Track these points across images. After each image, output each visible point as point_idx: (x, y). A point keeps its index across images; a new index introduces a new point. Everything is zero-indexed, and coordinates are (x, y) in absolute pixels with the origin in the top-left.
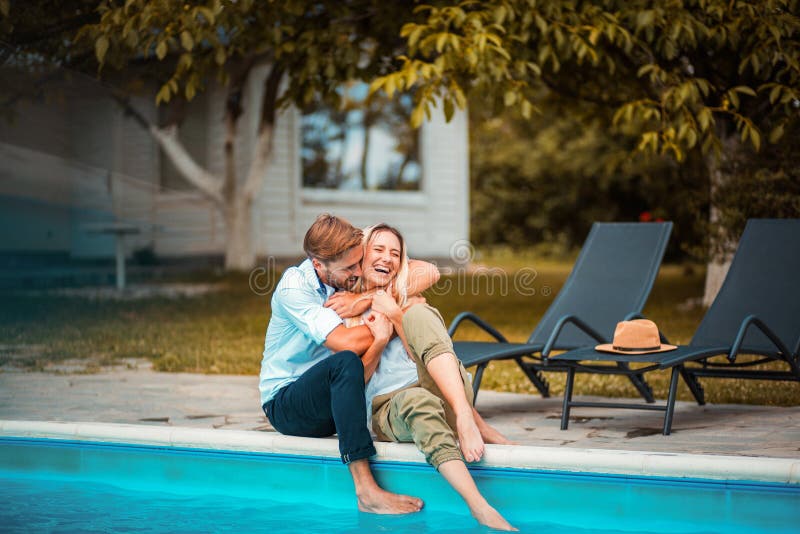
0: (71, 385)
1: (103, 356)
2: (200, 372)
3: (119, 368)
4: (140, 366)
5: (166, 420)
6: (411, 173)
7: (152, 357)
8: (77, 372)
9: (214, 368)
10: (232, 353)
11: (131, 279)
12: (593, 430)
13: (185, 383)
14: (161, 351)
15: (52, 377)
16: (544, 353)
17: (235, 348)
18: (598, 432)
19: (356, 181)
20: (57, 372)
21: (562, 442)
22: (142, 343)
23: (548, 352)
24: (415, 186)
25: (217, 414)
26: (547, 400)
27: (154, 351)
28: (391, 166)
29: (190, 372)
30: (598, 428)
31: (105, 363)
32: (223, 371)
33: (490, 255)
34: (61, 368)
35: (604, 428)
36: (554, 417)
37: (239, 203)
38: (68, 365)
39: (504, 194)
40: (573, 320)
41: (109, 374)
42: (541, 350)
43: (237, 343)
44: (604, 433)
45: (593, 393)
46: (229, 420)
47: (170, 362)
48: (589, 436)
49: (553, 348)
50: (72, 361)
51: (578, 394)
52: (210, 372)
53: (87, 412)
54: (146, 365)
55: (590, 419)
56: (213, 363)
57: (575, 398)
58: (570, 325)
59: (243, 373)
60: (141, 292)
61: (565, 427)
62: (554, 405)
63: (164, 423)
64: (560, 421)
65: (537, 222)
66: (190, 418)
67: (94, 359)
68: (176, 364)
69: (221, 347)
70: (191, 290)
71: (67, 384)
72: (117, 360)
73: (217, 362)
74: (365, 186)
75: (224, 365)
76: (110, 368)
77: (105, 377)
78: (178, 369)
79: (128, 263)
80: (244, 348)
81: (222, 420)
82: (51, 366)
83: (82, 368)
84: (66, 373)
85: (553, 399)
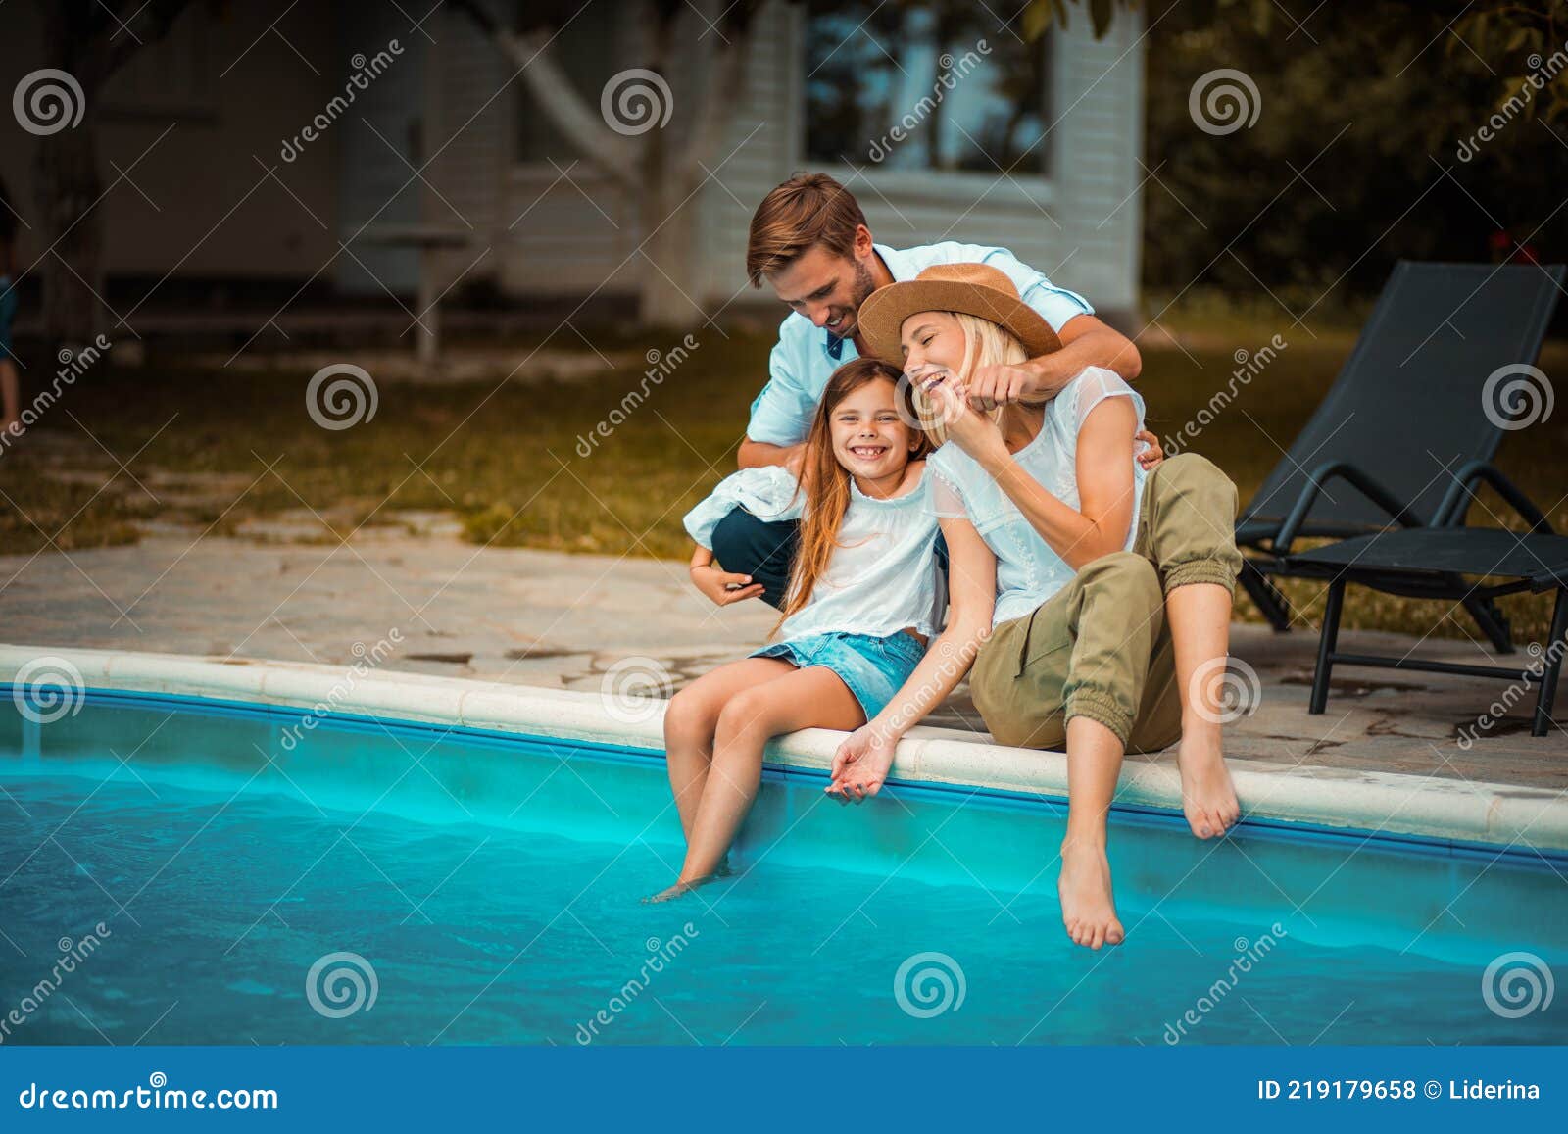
0: (285, 569)
1: (361, 505)
2: (557, 549)
3: (391, 533)
4: (436, 530)
5: (464, 659)
6: (1028, 136)
7: (464, 510)
8: (304, 541)
9: (587, 541)
10: (631, 508)
11: (449, 338)
12: (1379, 717)
13: (524, 573)
14: (483, 498)
15: (249, 550)
16: (1280, 542)
17: (641, 496)
18: (1391, 722)
19: (916, 151)
20: (261, 540)
21: (1311, 745)
22: (450, 477)
23: (1290, 541)
24: (1034, 165)
25: (576, 648)
26: (1284, 638)
27: (470, 499)
28: (991, 120)
29: (538, 547)
30: (1392, 713)
31: (364, 522)
32: (607, 549)
33: (1182, 305)
34: (270, 528)
35: (1403, 713)
36: (1296, 681)
37: (671, 190)
38: (290, 522)
39: (1214, 185)
40: (1344, 472)
41: (369, 548)
42: (1274, 537)
43: (643, 484)
44: (1404, 726)
45: (1381, 626)
46: (600, 665)
47: (498, 523)
48: (1371, 732)
49: (1299, 531)
50: (297, 515)
51: (1350, 626)
52: (575, 551)
53: (303, 634)
54: (449, 527)
55: (1373, 687)
56: (585, 529)
57: (1344, 635)
58: (1338, 481)
59: (646, 555)
60: (466, 368)
61: (1318, 708)
62: (1296, 651)
63: (458, 667)
64: (1308, 690)
65: (1280, 244)
66: (516, 655)
67: (345, 510)
68: (511, 526)
69: (609, 493)
70: (568, 367)
71: (276, 566)
72: (390, 516)
73: (596, 528)
74: (935, 162)
75: (608, 534)
76: (371, 533)
77: (356, 553)
78: (512, 541)
79: (446, 305)
80: (657, 496)
81: (584, 662)
82: (253, 526)
83: (313, 531)
84: (279, 542)
85: (1297, 636)
